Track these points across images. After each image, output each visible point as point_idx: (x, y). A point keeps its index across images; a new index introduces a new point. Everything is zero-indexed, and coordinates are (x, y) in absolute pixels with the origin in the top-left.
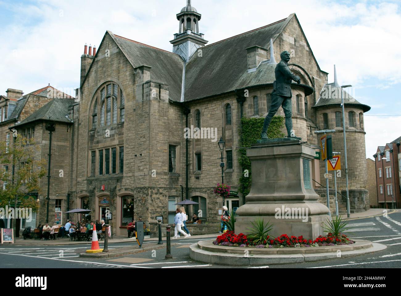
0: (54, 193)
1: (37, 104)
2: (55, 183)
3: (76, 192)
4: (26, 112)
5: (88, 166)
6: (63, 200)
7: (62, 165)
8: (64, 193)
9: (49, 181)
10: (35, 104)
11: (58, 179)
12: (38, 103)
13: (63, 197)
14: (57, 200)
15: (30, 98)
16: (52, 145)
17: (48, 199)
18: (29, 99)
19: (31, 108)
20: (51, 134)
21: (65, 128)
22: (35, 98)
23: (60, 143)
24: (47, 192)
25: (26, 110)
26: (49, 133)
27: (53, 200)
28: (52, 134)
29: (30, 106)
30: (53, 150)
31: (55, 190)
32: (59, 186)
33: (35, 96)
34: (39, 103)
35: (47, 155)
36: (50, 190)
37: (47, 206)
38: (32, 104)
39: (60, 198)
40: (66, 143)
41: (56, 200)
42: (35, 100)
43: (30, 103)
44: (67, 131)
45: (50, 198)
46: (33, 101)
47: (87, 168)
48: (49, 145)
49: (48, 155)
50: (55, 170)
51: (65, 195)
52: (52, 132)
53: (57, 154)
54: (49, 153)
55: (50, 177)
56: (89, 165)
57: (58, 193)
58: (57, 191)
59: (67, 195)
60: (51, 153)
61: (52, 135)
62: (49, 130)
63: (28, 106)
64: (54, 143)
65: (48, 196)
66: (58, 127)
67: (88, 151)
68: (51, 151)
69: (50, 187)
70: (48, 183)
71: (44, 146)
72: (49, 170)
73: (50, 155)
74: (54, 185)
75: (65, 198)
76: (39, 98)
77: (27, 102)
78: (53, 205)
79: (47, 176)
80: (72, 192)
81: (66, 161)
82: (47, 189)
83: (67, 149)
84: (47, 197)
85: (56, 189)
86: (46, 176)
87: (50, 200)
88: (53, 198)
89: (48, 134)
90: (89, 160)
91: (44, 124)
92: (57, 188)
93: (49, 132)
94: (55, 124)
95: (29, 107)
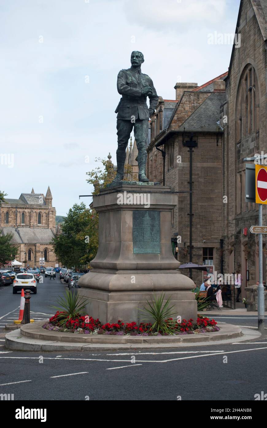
0: (199, 239)
1: (196, 105)
2: (201, 224)
3: (228, 237)
4: (179, 119)
5: (236, 198)
6: (215, 248)
7: (211, 196)
8: (216, 239)
9: (191, 221)
10: (193, 105)
11: (205, 217)
12: (197, 103)
13: (215, 244)
14: (205, 250)
15: (184, 97)
16: (193, 168)
17: (191, 247)
18: (183, 99)
19: (187, 112)
20: (191, 151)
21: (212, 141)
22: (191, 97)
23: (205, 165)
24: (189, 237)
25: (180, 116)
26: (188, 151)
27: (199, 248)
28: (193, 151)
29: (184, 109)
30: (195, 175)
31: (201, 235)
32: (206, 228)
33: (193, 94)
34: (199, 103)
35: (186, 183)
36: (193, 234)
37: (189, 258)
38: (188, 105)
39: (210, 245)
40: (216, 163)
41: (204, 248)
42: (192, 99)
43: (185, 106)
44: (216, 145)
45: (194, 246)
46: (189, 102)
47: (236, 200)
48: (189, 168)
49: (188, 183)
50: (200, 204)
51: (217, 241)
52: (193, 149)
53: (202, 180)
54: (189, 180)
55: (193, 215)
56: (237, 196)
57: (206, 238)
58: (204, 236)
59: (219, 241)
60: (193, 180)
61: (193, 153)
62: (188, 147)
63: (183, 109)
64: (198, 164)
65: (191, 242)
66: (202, 142)
67: (236, 175)
68: (193, 177)
69: (193, 229)
70: (189, 224)
71: (182, 170)
72: (191, 204)
73: (191, 183)
74: (199, 226)
75: (217, 245)
76: (198, 96)
77: (180, 105)
78: (199, 256)
79: (188, 214)
80: (224, 237)
81: (216, 191)
82: (189, 233)
83: (219, 172)
84: (189, 244)
85: (202, 232)
86: (186, 213)
87: (194, 249)
88: (199, 246)
89: (187, 153)
90: (238, 189)
91: (181, 138)
92: (204, 230)
93: (188, 149)
94: (197, 136)
95: (183, 111)
